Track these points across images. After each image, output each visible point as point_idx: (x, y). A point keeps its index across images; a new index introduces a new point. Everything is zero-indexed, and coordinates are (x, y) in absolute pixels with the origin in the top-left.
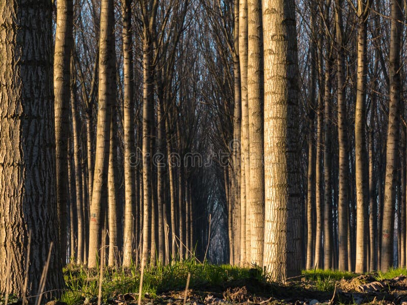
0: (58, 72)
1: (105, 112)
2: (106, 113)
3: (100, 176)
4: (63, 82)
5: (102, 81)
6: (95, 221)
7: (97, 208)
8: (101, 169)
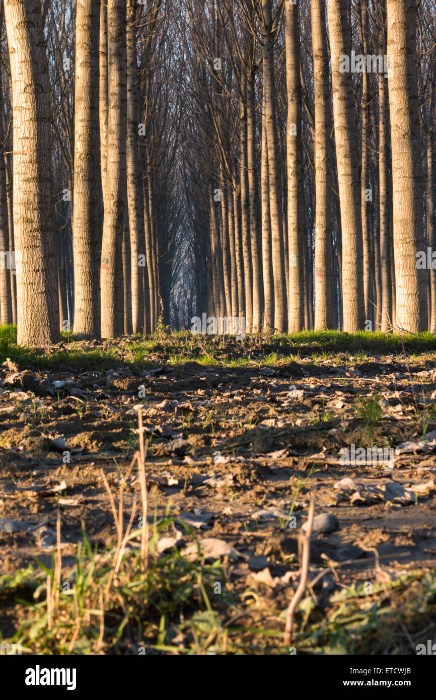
0: (82, 55)
1: (119, 111)
2: (121, 112)
3: (114, 204)
4: (90, 69)
5: (113, 65)
6: (108, 269)
7: (111, 251)
8: (115, 194)
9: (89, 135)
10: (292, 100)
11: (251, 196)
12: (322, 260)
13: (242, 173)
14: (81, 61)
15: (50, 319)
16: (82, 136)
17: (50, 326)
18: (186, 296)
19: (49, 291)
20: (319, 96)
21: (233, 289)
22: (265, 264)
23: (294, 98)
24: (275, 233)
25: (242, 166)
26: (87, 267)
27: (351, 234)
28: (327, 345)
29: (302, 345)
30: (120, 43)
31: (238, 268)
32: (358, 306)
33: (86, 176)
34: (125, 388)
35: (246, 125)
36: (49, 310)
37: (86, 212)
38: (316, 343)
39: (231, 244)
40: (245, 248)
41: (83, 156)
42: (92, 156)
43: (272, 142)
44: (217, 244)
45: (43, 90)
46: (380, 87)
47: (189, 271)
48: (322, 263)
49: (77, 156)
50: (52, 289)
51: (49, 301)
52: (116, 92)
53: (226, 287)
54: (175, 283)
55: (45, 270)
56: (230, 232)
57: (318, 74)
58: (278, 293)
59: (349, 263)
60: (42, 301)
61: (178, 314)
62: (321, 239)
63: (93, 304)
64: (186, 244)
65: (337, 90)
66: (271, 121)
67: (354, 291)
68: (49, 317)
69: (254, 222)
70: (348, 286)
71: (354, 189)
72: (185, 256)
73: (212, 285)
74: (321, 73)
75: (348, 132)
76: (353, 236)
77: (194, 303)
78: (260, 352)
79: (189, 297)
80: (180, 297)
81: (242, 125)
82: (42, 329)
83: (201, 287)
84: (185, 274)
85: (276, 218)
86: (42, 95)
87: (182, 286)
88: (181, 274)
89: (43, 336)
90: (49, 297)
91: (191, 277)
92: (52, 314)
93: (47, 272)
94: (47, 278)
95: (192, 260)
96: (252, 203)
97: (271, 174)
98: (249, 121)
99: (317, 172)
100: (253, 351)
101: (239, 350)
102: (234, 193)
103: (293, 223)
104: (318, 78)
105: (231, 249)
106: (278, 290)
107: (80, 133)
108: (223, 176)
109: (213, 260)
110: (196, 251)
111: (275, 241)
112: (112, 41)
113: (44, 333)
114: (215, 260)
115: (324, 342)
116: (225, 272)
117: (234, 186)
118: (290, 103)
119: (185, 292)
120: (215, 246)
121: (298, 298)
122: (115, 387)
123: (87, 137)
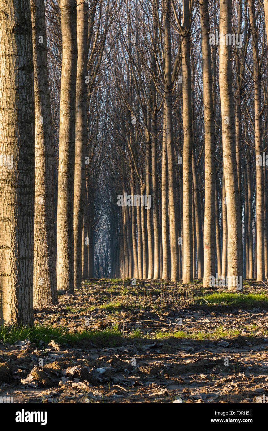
9: (68, 161)
10: (186, 134)
11: (154, 192)
12: (208, 238)
13: (147, 177)
14: (64, 113)
15: (51, 288)
16: (64, 161)
17: (52, 293)
18: (104, 249)
19: (51, 269)
20: (208, 133)
21: (139, 249)
22: (164, 235)
23: (188, 133)
24: (172, 217)
25: (147, 172)
26: (66, 246)
27: (233, 224)
28: (231, 305)
29: (214, 304)
30: (83, 99)
31: (143, 236)
32: (238, 271)
33: (66, 187)
34: (149, 373)
35: (150, 147)
36: (51, 282)
37: (66, 210)
38: (224, 303)
39: (138, 220)
40: (148, 224)
41: (64, 174)
42: (70, 174)
43: (171, 159)
44: (127, 219)
45: (49, 136)
46: (236, 124)
47: (106, 233)
48: (208, 240)
49: (60, 174)
50: (53, 268)
51: (51, 276)
52: (80, 130)
53: (134, 247)
54: (97, 241)
55: (49, 256)
56: (138, 212)
57: (207, 119)
58: (174, 254)
59: (232, 243)
60: (46, 276)
61: (99, 260)
62: (208, 224)
63: (69, 270)
64: (105, 217)
65: (225, 132)
66: (170, 146)
67: (235, 261)
68: (51, 286)
69: (155, 208)
70: (232, 258)
71: (235, 196)
72: (104, 225)
73: (123, 244)
74: (209, 118)
75: (232, 159)
76: (234, 225)
77: (109, 253)
78: (188, 309)
79: (106, 249)
80: (100, 250)
81: (147, 146)
82: (46, 295)
83: (114, 244)
84: (103, 235)
85: (173, 207)
86: (48, 139)
87: (101, 243)
88: (101, 236)
89: (47, 299)
90: (51, 274)
91: (107, 237)
92: (53, 285)
93: (50, 257)
94: (50, 261)
95: (108, 226)
96: (154, 196)
97: (170, 180)
98: (153, 144)
99: (206, 181)
100: (183, 309)
101: (175, 308)
102: (141, 189)
103: (186, 212)
104: (207, 122)
105: (138, 223)
106: (174, 253)
107: (62, 159)
108: (133, 177)
109: (124, 228)
110: (111, 221)
111: (172, 222)
112: (78, 98)
113: (47, 298)
114: (126, 229)
115: (229, 302)
116: (133, 237)
117: (141, 184)
118: (185, 136)
119: (103, 246)
120: (126, 220)
121: (189, 260)
122: (141, 372)
123: (67, 162)
